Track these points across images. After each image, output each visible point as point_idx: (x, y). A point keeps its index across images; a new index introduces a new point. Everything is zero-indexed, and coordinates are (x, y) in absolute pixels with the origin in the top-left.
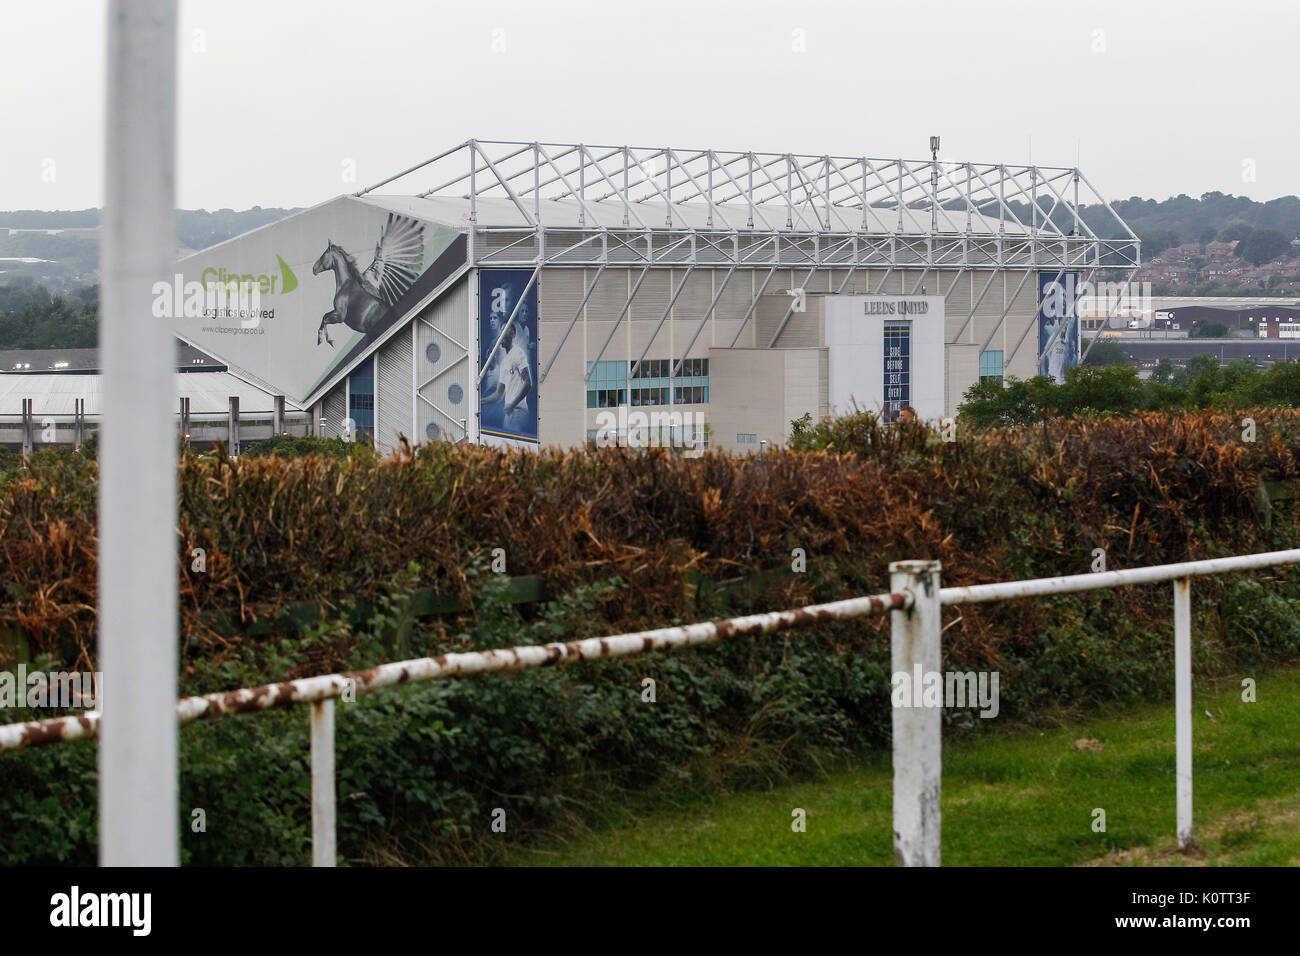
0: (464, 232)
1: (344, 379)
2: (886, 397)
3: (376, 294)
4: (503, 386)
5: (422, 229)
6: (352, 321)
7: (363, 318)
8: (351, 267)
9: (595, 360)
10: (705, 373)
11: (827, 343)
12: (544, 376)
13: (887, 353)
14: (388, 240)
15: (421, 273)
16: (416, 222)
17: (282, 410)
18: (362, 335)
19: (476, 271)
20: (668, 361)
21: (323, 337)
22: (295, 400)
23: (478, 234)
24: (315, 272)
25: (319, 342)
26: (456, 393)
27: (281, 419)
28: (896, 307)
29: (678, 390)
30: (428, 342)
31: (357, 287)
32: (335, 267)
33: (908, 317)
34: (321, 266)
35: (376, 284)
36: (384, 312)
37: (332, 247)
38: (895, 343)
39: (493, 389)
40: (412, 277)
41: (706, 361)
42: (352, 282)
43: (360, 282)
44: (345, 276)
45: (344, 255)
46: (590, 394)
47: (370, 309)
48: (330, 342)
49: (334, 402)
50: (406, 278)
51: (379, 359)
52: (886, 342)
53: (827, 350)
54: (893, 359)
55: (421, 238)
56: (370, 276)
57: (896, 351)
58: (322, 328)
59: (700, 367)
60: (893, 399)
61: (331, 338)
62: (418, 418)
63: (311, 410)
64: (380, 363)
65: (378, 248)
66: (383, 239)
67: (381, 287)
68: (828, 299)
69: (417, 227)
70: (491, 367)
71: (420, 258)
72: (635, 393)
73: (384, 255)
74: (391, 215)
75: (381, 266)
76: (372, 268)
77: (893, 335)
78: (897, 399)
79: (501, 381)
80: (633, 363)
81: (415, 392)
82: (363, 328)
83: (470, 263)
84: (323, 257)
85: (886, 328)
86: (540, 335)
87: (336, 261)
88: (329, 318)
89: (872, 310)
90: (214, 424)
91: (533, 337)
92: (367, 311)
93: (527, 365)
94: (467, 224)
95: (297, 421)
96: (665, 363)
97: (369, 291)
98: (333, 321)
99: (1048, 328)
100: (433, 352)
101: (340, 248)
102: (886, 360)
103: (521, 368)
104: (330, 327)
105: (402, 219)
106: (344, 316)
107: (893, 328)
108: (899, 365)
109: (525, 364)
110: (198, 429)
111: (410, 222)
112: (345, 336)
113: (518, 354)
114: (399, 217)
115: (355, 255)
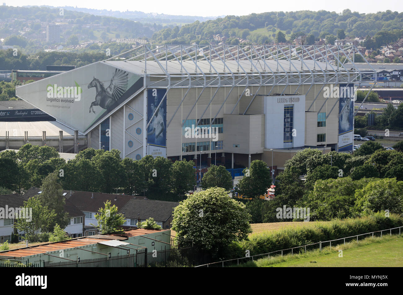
0: (142, 76)
1: (99, 125)
2: (285, 131)
3: (111, 96)
4: (155, 129)
5: (127, 75)
6: (102, 105)
7: (106, 105)
8: (102, 87)
9: (185, 119)
10: (222, 123)
11: (264, 113)
12: (168, 125)
13: (285, 116)
14: (115, 78)
15: (127, 90)
16: (125, 72)
17: (77, 135)
18: (106, 110)
19: (146, 90)
20: (210, 119)
21: (91, 110)
22: (81, 132)
23: (147, 77)
24: (89, 87)
25: (90, 112)
26: (139, 131)
27: (77, 139)
28: (288, 100)
30: (129, 113)
31: (104, 94)
32: (96, 86)
33: (293, 103)
34: (91, 85)
35: (111, 93)
36: (114, 102)
37: (95, 79)
38: (288, 113)
39: (152, 130)
40: (124, 91)
41: (222, 119)
42: (102, 92)
43: (105, 92)
44: (99, 89)
45: (99, 82)
47: (108, 101)
48: (94, 112)
49: (95, 132)
50: (122, 91)
51: (112, 118)
52: (285, 112)
53: (264, 115)
54: (287, 118)
55: (127, 78)
56: (109, 90)
57: (288, 115)
58: (91, 107)
59: (220, 121)
60: (287, 132)
61: (94, 110)
62: (125, 139)
63: (87, 135)
64: (112, 120)
65: (112, 81)
66: (113, 77)
67: (113, 94)
68: (265, 97)
69: (126, 74)
70: (151, 122)
71: (127, 84)
73: (114, 83)
74: (116, 69)
75: (113, 87)
76: (109, 87)
77: (287, 110)
78: (288, 132)
79: (154, 127)
80: (198, 120)
81: (124, 130)
82: (106, 108)
83: (145, 87)
84: (91, 83)
85: (285, 107)
86: (167, 111)
87: (96, 84)
88: (94, 104)
89: (280, 101)
90: (54, 140)
91: (165, 112)
92: (107, 102)
93: (163, 121)
94: (143, 73)
95: (82, 139)
96: (208, 120)
97: (108, 95)
98: (95, 105)
99: (343, 104)
100: (131, 117)
101: (98, 80)
102: (285, 118)
103: (161, 122)
104: (94, 106)
105: (120, 71)
106: (99, 103)
107: (287, 107)
108: (289, 120)
109: (162, 121)
110: (49, 142)
111: (123, 72)
112: (99, 110)
113: (160, 118)
114: (119, 70)
115: (103, 82)
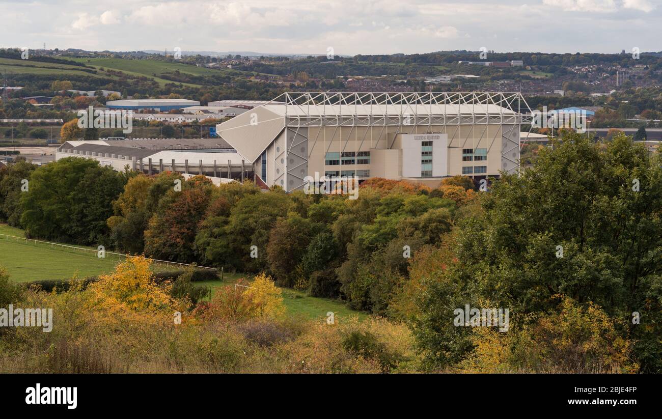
1: (260, 156)
10: (369, 155)
11: (402, 148)
12: (309, 156)
17: (244, 164)
19: (287, 128)
20: (354, 152)
27: (243, 166)
28: (426, 137)
29: (358, 160)
30: (277, 147)
33: (431, 140)
41: (368, 152)
46: (326, 161)
49: (259, 162)
53: (402, 150)
59: (367, 154)
63: (254, 164)
68: (403, 135)
72: (343, 161)
80: (341, 153)
81: (274, 160)
83: (285, 126)
86: (309, 145)
89: (416, 139)
90: (224, 167)
95: (249, 167)
110: (219, 168)
